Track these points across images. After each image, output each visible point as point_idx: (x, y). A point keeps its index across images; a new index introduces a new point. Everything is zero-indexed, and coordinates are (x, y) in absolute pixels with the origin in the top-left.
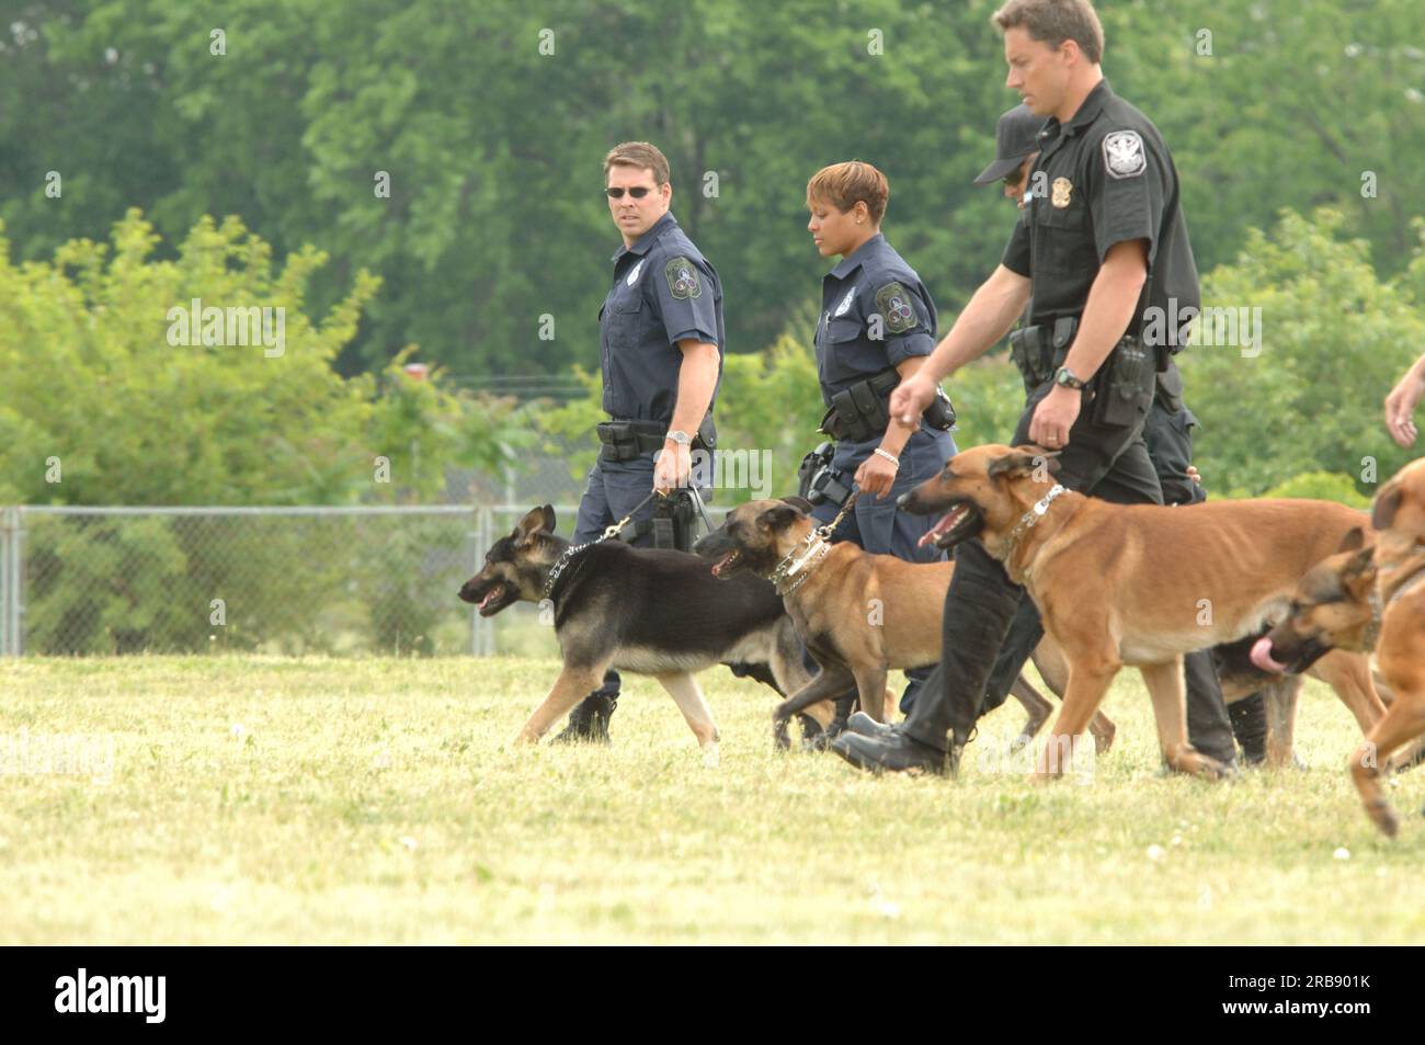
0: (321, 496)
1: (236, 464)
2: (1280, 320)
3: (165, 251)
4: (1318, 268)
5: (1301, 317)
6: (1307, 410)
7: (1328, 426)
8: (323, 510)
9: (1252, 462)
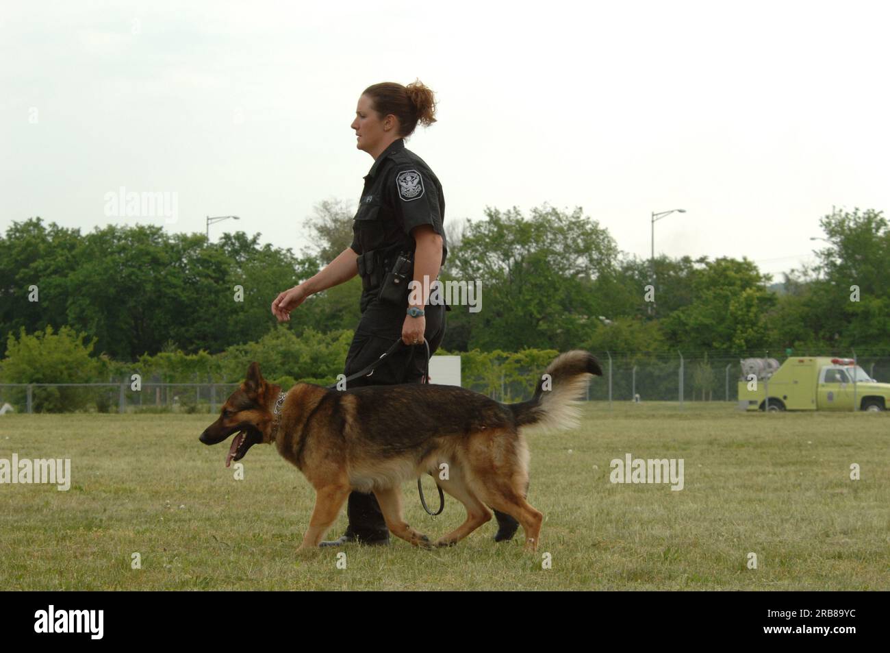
0: (87, 382)
1: (70, 375)
2: (278, 346)
3: (55, 333)
4: (284, 335)
5: (281, 345)
6: (283, 364)
7: (287, 367)
8: (87, 385)
9: (272, 374)
